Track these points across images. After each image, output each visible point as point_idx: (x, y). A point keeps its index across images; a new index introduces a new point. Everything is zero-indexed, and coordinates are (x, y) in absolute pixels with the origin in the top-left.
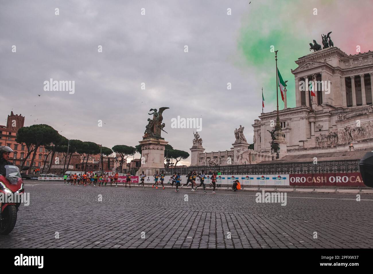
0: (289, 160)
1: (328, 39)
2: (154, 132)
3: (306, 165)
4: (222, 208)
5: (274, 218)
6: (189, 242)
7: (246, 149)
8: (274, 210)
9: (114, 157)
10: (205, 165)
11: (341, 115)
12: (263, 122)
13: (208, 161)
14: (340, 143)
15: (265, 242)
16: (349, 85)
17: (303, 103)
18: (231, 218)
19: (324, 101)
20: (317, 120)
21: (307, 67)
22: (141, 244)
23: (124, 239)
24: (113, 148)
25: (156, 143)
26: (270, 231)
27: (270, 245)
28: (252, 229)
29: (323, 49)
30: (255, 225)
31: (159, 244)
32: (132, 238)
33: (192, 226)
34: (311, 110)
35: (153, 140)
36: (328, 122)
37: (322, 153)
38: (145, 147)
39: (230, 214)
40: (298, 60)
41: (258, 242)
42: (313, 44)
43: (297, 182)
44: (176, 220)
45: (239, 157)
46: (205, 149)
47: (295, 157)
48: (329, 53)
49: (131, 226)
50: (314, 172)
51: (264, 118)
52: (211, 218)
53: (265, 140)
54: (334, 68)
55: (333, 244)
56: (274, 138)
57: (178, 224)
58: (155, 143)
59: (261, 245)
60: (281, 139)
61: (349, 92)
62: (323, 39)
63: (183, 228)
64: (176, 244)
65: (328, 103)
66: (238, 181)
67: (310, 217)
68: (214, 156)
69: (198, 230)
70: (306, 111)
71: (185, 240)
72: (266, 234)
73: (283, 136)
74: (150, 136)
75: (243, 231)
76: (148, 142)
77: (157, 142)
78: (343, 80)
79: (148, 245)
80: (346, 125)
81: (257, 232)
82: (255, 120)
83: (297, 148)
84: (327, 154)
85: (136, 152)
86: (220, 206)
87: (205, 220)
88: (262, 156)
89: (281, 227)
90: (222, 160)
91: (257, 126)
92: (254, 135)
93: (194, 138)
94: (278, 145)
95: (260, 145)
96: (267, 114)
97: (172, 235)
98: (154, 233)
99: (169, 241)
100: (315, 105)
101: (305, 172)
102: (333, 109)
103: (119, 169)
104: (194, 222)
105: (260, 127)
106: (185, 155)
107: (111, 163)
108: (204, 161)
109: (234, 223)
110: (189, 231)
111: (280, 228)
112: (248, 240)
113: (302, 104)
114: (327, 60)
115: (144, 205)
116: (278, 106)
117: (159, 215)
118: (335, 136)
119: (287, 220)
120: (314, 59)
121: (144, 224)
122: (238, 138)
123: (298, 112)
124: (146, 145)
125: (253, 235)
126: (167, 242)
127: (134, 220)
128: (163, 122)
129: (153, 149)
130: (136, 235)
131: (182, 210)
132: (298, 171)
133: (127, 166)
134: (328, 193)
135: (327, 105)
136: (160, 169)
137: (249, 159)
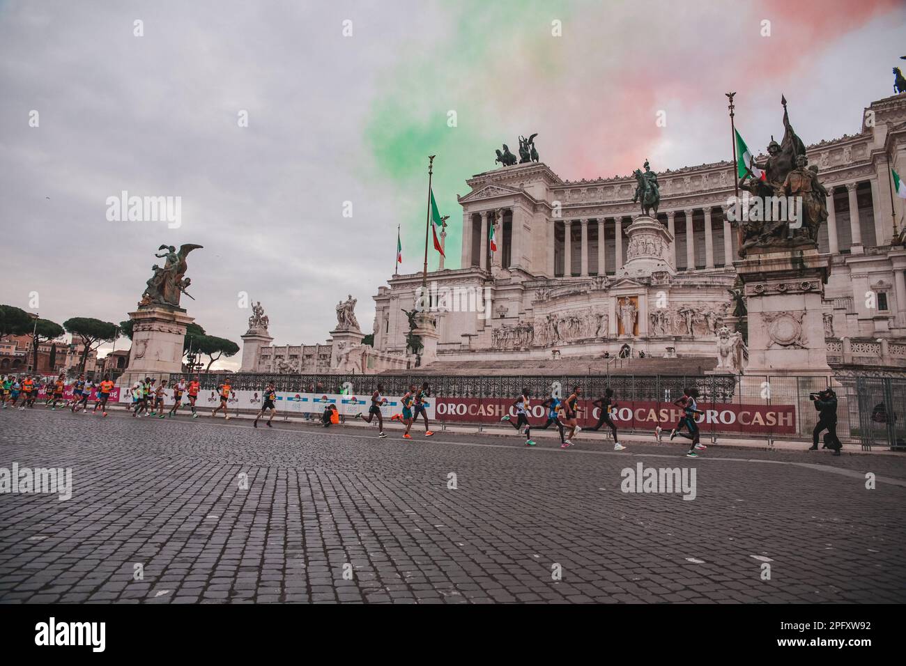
0: (440, 371)
1: (531, 146)
2: (164, 296)
3: (471, 381)
4: (294, 459)
5: (394, 481)
6: (209, 526)
7: (358, 344)
8: (398, 465)
9: (68, 344)
10: (271, 372)
11: (541, 292)
12: (396, 292)
13: (278, 363)
14: (537, 345)
15: (369, 526)
16: (561, 236)
17: (475, 262)
18: (308, 479)
19: (515, 262)
20: (497, 297)
21: (488, 194)
22: (99, 531)
23: (59, 521)
24: (66, 324)
25: (168, 318)
26: (382, 506)
27: (376, 532)
28: (346, 501)
29: (520, 163)
30: (354, 493)
31: (140, 530)
32: (80, 520)
33: (222, 495)
34: (487, 277)
35: (162, 311)
36: (517, 302)
37: (502, 361)
38: (141, 325)
39: (308, 472)
40: (472, 178)
41: (353, 526)
42: (503, 152)
43: (449, 413)
44: (190, 481)
45: (341, 359)
46: (272, 339)
47: (451, 365)
48: (530, 174)
49: (82, 494)
50: (484, 396)
51: (399, 285)
52: (266, 478)
53: (398, 328)
54: (537, 201)
55: (497, 529)
56: (413, 326)
57: (193, 491)
58: (164, 318)
59: (359, 531)
60: (427, 329)
61: (560, 250)
62: (521, 145)
63: (201, 498)
64: (179, 530)
65: (521, 266)
66: (334, 407)
67: (463, 481)
68: (291, 354)
69: (234, 501)
70: (479, 278)
71: (202, 521)
72: (373, 511)
73: (431, 322)
74: (155, 303)
75: (328, 505)
76: (149, 316)
77: (170, 316)
78: (552, 227)
79: (115, 534)
80: (550, 310)
81: (356, 506)
82: (380, 288)
83: (457, 347)
84: (511, 363)
85: (121, 336)
86: (289, 456)
87: (253, 483)
88: (389, 359)
89: (405, 497)
90: (307, 363)
91: (383, 299)
92: (376, 318)
93: (252, 314)
94: (421, 339)
95: (386, 338)
96: (405, 278)
97: (176, 512)
98: (133, 508)
99: (165, 524)
100: (497, 268)
101: (467, 395)
102: (529, 279)
103: (78, 371)
104: (228, 486)
105: (389, 302)
106: (229, 348)
107: (58, 356)
108: (270, 362)
109: (313, 489)
110: (214, 505)
111: (403, 500)
112: (335, 522)
113: (473, 264)
114: (525, 186)
115: (124, 448)
116: (426, 264)
117: (152, 470)
118: (530, 329)
119: (418, 485)
120: (501, 180)
121: (115, 489)
122: (342, 320)
123: (464, 278)
124: (145, 320)
125: (346, 512)
126: (161, 527)
127: (91, 482)
128: (187, 275)
129: (160, 330)
130: (90, 514)
131: (207, 462)
132: (455, 391)
133: (96, 365)
134: (507, 436)
135: (519, 270)
136: (171, 374)
137: (362, 364)
